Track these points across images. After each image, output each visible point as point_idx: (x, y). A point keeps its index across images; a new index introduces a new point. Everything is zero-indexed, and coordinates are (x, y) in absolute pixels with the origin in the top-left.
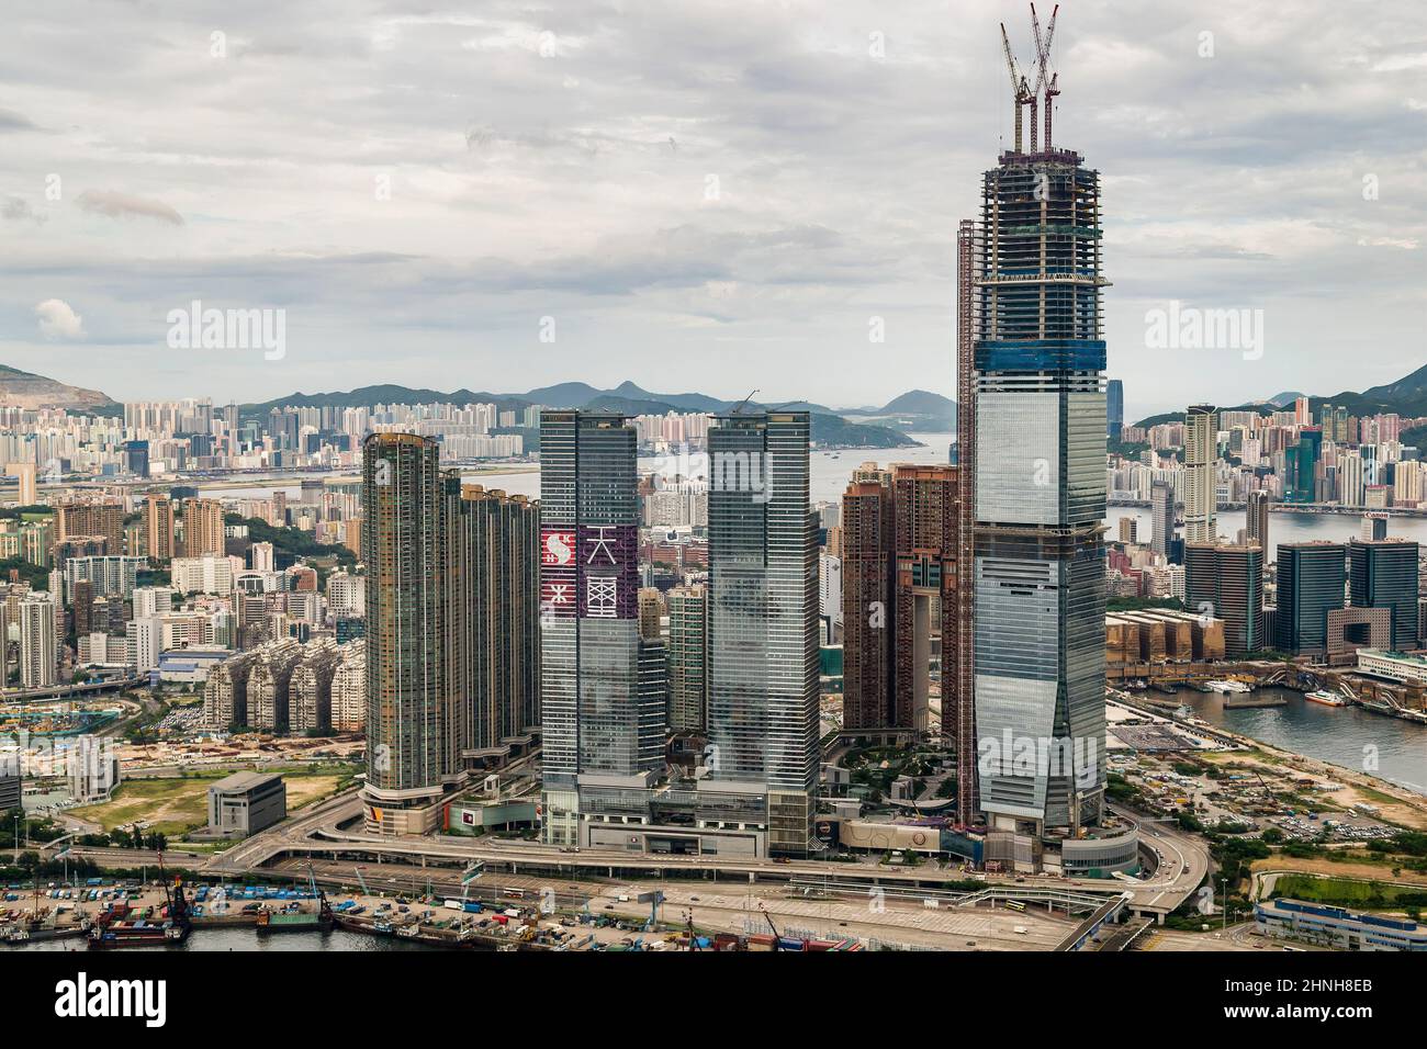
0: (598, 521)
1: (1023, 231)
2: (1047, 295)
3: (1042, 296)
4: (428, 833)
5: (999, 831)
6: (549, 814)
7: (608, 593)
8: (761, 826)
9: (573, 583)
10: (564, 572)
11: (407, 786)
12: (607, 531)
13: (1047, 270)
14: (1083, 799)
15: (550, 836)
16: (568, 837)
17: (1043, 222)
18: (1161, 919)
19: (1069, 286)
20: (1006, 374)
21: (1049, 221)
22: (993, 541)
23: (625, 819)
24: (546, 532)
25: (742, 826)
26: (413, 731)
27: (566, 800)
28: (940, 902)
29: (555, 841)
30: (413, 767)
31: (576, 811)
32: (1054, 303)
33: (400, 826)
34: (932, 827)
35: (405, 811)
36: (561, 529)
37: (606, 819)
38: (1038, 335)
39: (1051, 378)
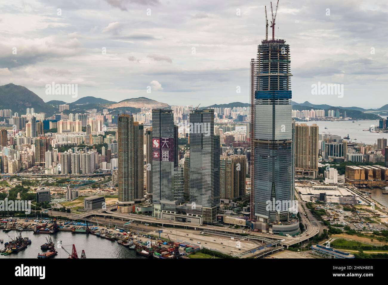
0: (165, 137)
1: (265, 61)
2: (270, 79)
3: (269, 79)
4: (129, 213)
5: (259, 221)
6: (154, 210)
7: (167, 155)
8: (201, 216)
9: (159, 152)
10: (157, 149)
11: (125, 201)
12: (166, 139)
13: (271, 72)
14: (280, 214)
15: (155, 215)
16: (158, 216)
17: (270, 59)
18: (288, 247)
19: (277, 76)
20: (263, 100)
21: (271, 59)
22: (258, 144)
23: (171, 212)
24: (153, 139)
25: (197, 216)
26: (126, 187)
27: (158, 207)
28: (234, 238)
29: (156, 217)
30: (126, 196)
31: (160, 209)
32: (272, 81)
33: (123, 211)
34: (245, 219)
35: (124, 207)
36: (156, 138)
37: (167, 212)
38: (268, 89)
39: (271, 101)
